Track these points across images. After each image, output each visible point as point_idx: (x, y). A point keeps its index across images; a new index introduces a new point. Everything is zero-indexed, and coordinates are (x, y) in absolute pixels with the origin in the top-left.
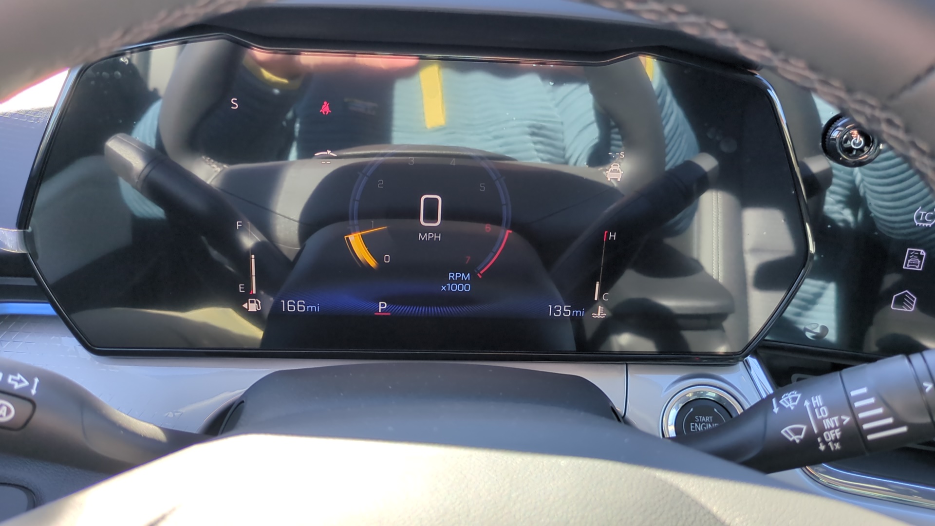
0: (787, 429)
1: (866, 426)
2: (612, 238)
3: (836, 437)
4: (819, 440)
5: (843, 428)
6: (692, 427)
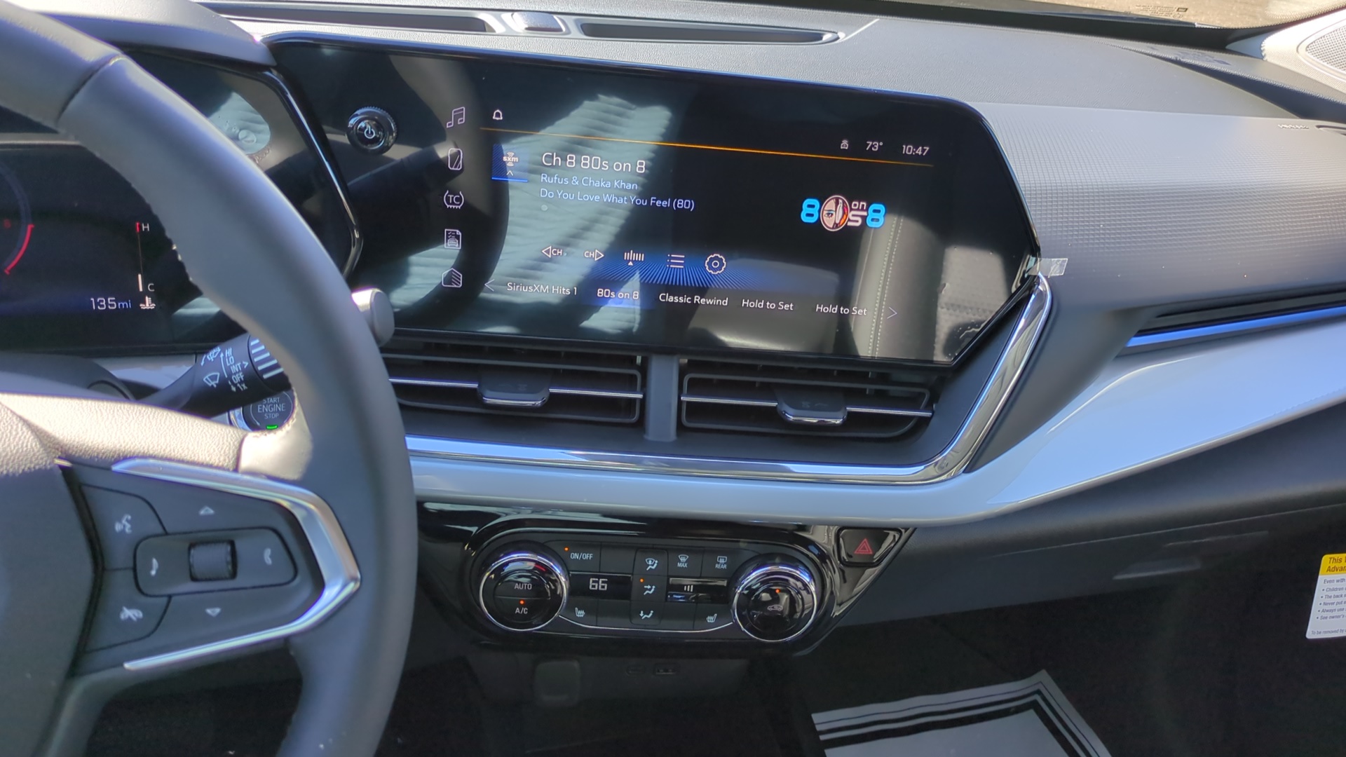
0: (207, 377)
1: (260, 368)
2: (146, 229)
3: (240, 379)
4: (230, 383)
5: (244, 371)
6: (259, 408)
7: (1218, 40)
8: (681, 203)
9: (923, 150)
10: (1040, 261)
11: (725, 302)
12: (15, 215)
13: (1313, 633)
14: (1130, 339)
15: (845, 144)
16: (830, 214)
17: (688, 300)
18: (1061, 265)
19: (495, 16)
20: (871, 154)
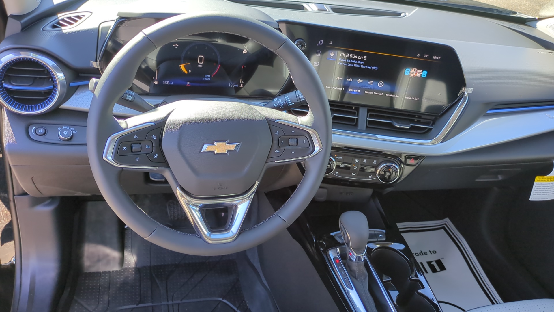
0: (274, 105)
1: (287, 103)
2: (244, 67)
3: (282, 106)
5: (283, 104)
7: (522, 21)
8: (374, 68)
9: (439, 58)
10: (466, 89)
11: (382, 94)
12: (217, 62)
13: (532, 199)
14: (487, 111)
15: (418, 55)
16: (412, 73)
17: (372, 93)
18: (471, 90)
19: (307, 4)
20: (425, 58)
